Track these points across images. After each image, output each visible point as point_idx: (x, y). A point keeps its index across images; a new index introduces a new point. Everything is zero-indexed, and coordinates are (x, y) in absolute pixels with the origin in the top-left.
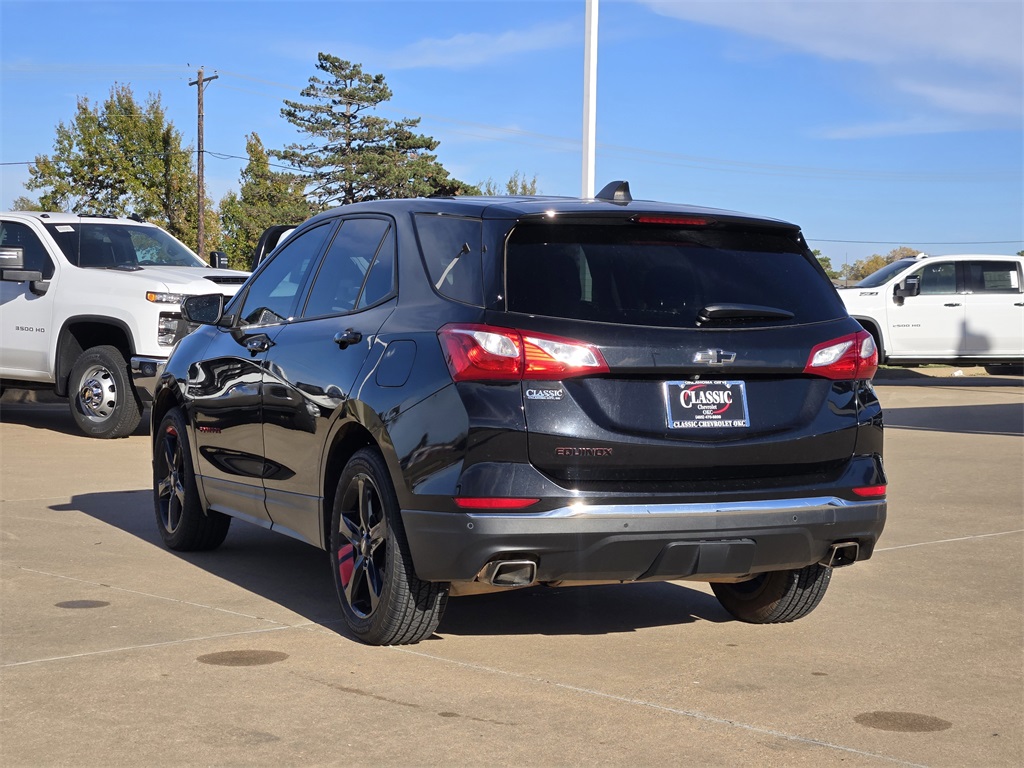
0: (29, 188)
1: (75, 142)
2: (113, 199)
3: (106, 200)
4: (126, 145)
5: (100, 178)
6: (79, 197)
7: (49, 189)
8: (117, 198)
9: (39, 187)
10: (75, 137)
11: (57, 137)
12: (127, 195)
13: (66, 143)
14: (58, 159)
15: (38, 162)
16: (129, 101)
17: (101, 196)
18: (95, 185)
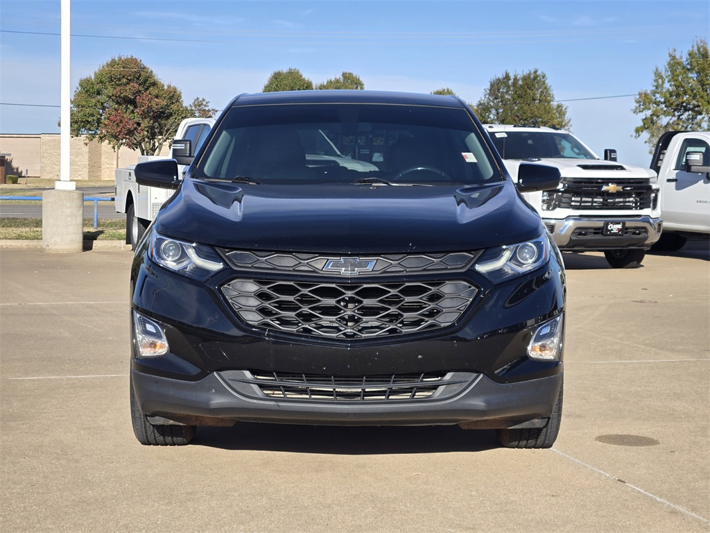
0: (634, 112)
1: (667, 80)
2: (694, 118)
3: (688, 120)
4: (702, 80)
5: (684, 104)
6: (669, 118)
7: (649, 113)
8: (696, 118)
9: (642, 111)
10: (667, 77)
11: (653, 77)
12: (703, 116)
13: (660, 81)
14: (654, 93)
15: (640, 94)
16: (705, 50)
17: (684, 117)
18: (680, 109)
